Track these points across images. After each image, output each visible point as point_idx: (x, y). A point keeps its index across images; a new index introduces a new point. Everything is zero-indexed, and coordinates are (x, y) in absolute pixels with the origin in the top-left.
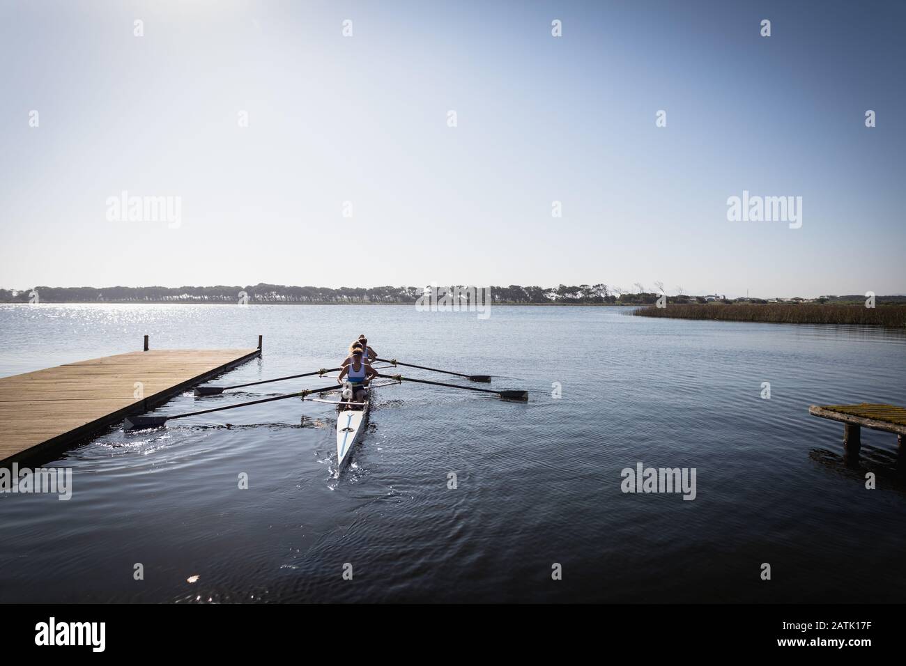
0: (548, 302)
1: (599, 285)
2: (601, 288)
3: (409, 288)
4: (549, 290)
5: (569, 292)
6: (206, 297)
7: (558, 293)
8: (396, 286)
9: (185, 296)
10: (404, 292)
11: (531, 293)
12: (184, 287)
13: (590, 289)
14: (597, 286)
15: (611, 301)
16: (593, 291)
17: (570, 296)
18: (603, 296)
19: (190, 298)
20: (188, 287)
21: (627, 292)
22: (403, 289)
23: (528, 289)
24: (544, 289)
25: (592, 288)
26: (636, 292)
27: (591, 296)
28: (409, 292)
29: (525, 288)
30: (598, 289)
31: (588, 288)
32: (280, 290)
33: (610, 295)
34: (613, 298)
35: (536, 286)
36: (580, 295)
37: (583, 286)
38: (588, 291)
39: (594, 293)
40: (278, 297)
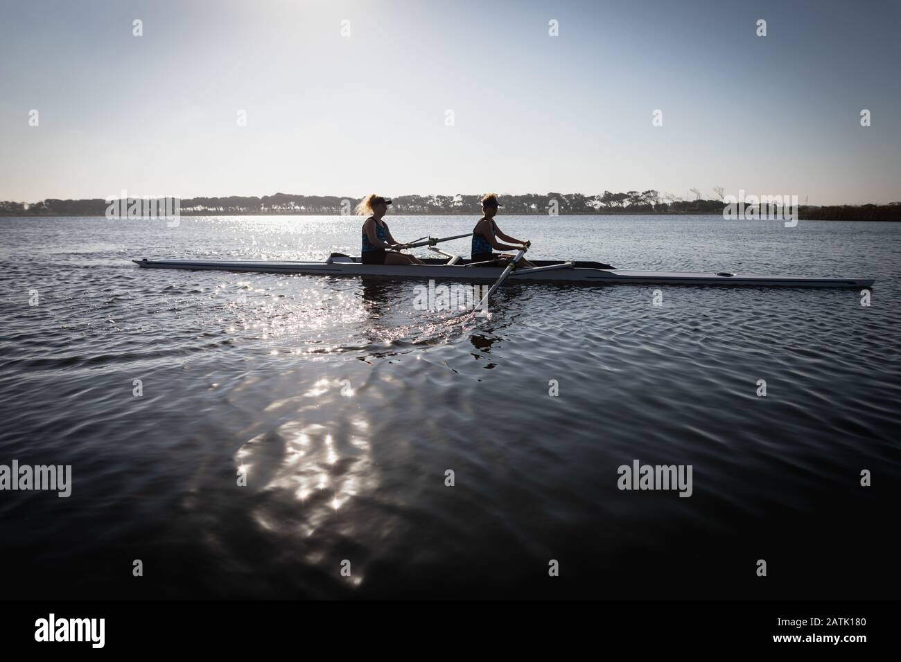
0: (592, 211)
1: (649, 192)
2: (652, 194)
3: (438, 197)
4: (593, 198)
5: (614, 200)
6: (221, 209)
7: (602, 201)
8: (423, 195)
9: (199, 208)
10: (432, 201)
11: (571, 201)
12: (198, 198)
13: (638, 196)
14: (647, 192)
15: (662, 209)
16: (642, 198)
17: (614, 204)
18: (653, 203)
19: (205, 209)
20: (202, 198)
21: (681, 199)
22: (430, 197)
23: (568, 196)
24: (586, 196)
25: (640, 194)
26: (691, 198)
27: (639, 204)
28: (437, 201)
29: (566, 196)
30: (648, 197)
31: (637, 194)
32: (299, 200)
33: (661, 202)
34: (665, 205)
35: (577, 193)
36: (626, 203)
37: (631, 192)
38: (637, 199)
39: (644, 201)
40: (297, 207)
